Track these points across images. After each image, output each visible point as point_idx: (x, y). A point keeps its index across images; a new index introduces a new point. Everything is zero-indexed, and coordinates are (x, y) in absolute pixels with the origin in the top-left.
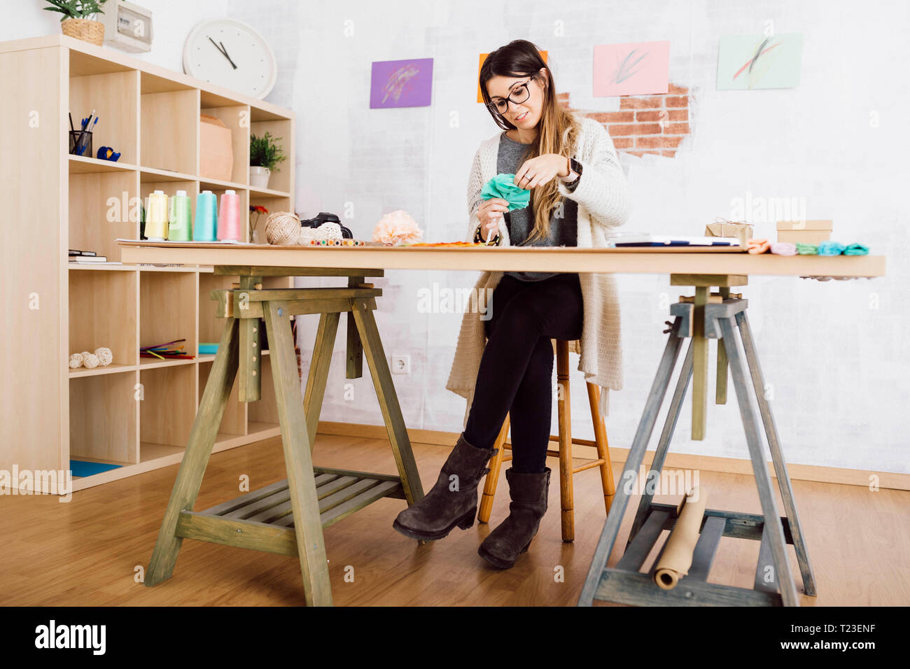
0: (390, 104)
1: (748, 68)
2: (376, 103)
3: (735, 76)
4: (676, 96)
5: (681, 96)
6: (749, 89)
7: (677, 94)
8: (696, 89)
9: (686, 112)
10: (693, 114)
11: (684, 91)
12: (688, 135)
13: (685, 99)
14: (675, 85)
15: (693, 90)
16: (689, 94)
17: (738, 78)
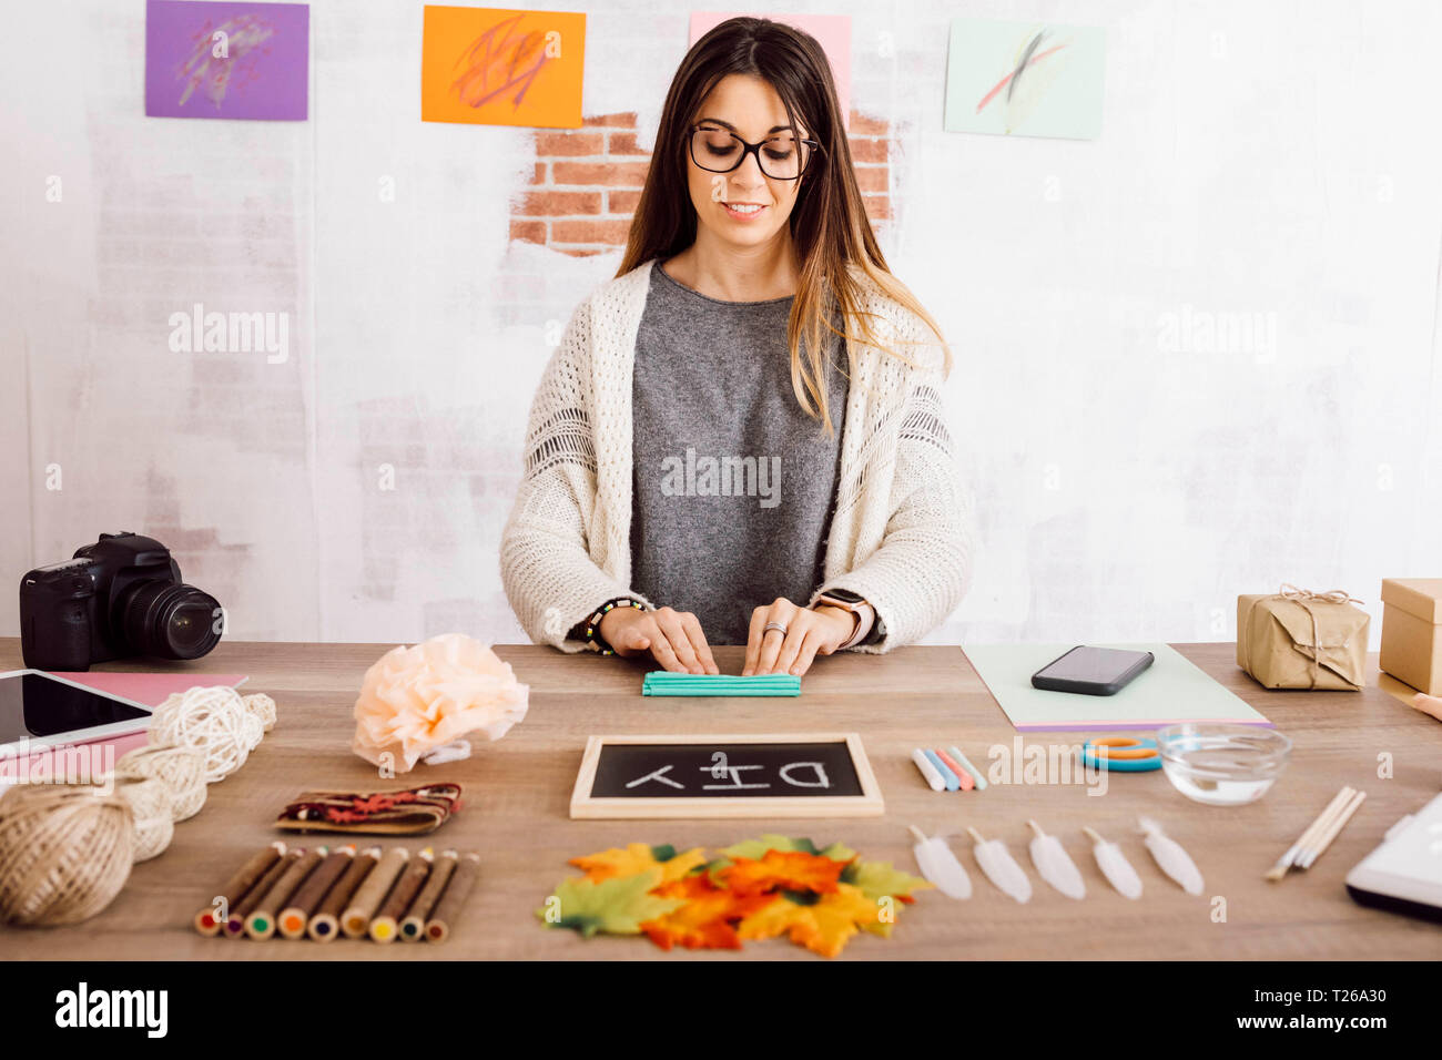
0: (201, 108)
1: (1005, 91)
2: (161, 101)
3: (981, 106)
4: (863, 137)
5: (875, 139)
6: (1008, 133)
7: (866, 133)
8: (904, 125)
9: (883, 173)
10: (897, 179)
11: (880, 127)
12: (888, 222)
13: (883, 145)
14: (861, 114)
15: (898, 128)
16: (890, 135)
17: (986, 109)
